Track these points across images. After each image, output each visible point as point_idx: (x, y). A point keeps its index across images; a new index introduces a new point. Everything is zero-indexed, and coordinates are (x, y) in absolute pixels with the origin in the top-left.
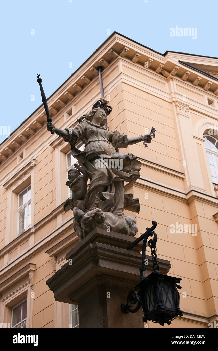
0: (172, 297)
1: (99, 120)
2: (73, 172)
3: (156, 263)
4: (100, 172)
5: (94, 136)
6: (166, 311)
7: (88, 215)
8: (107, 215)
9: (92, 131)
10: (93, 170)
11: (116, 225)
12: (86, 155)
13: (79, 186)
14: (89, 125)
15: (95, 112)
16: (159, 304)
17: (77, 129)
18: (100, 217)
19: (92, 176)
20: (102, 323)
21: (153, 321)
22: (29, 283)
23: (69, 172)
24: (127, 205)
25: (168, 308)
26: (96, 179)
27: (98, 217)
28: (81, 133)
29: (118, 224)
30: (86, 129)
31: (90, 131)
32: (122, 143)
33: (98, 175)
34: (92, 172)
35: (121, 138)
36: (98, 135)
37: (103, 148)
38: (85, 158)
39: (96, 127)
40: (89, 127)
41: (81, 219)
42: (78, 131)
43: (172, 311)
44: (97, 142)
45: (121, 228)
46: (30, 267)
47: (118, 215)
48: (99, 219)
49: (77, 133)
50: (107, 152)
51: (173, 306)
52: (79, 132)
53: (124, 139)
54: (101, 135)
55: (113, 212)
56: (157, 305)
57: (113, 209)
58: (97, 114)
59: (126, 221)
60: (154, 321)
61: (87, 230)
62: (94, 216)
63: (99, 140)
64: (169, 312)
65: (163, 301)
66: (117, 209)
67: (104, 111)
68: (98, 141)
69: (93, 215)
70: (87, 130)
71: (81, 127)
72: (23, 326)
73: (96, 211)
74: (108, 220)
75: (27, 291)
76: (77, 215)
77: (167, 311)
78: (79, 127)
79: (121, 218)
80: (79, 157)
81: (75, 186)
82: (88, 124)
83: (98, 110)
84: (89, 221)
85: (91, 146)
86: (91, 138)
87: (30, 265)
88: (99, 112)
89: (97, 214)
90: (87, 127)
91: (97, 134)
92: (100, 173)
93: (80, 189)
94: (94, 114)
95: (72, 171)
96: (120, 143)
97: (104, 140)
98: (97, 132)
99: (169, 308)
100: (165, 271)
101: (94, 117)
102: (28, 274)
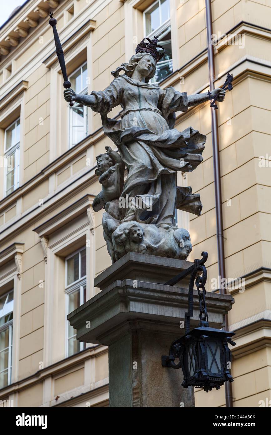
0: (220, 359)
1: (143, 72)
2: (104, 158)
3: (203, 311)
4: (139, 163)
5: (135, 102)
6: (209, 378)
7: (120, 230)
8: (147, 230)
9: (132, 93)
10: (129, 158)
11: (159, 244)
12: (120, 136)
13: (111, 180)
14: (128, 84)
15: (137, 60)
16: (200, 370)
17: (110, 91)
18: (136, 235)
19: (130, 168)
20: (134, 381)
21: (196, 386)
22: (88, 224)
23: (97, 158)
24: (182, 204)
25: (212, 374)
26: (133, 175)
27: (134, 235)
28: (115, 97)
29: (163, 243)
30: (122, 91)
31: (129, 94)
32: (179, 106)
33: (136, 169)
34: (130, 162)
35: (177, 98)
36: (140, 100)
37: (146, 122)
38: (119, 140)
39: (138, 86)
40: (128, 87)
41: (112, 233)
42: (110, 94)
43: (219, 378)
44: (138, 113)
45: (166, 248)
46: (87, 200)
47: (164, 228)
48: (135, 238)
49: (109, 99)
50: (152, 129)
51: (220, 370)
52: (112, 97)
53: (181, 101)
54: (146, 100)
55: (156, 223)
56: (198, 371)
57: (157, 219)
58: (141, 64)
59: (175, 238)
60: (198, 387)
61: (120, 250)
62: (129, 233)
63: (142, 108)
64: (213, 378)
65: (208, 366)
66: (163, 217)
67: (152, 58)
68: (140, 111)
69: (127, 231)
70: (124, 93)
71: (115, 87)
72: (82, 286)
73: (131, 226)
74: (148, 237)
75: (85, 236)
76: (107, 227)
77: (211, 378)
78: (112, 89)
79: (168, 232)
80: (112, 136)
81: (105, 181)
82: (126, 82)
83: (143, 57)
84: (122, 240)
85: (129, 119)
86: (131, 105)
87: (88, 197)
88: (144, 60)
89: (132, 230)
90: (124, 87)
91: (140, 98)
92: (139, 165)
93: (113, 184)
94: (137, 64)
95: (102, 157)
96: (176, 106)
97: (148, 109)
98: (140, 95)
99: (215, 374)
100: (225, 309)
101: (136, 67)
102: (86, 211)
